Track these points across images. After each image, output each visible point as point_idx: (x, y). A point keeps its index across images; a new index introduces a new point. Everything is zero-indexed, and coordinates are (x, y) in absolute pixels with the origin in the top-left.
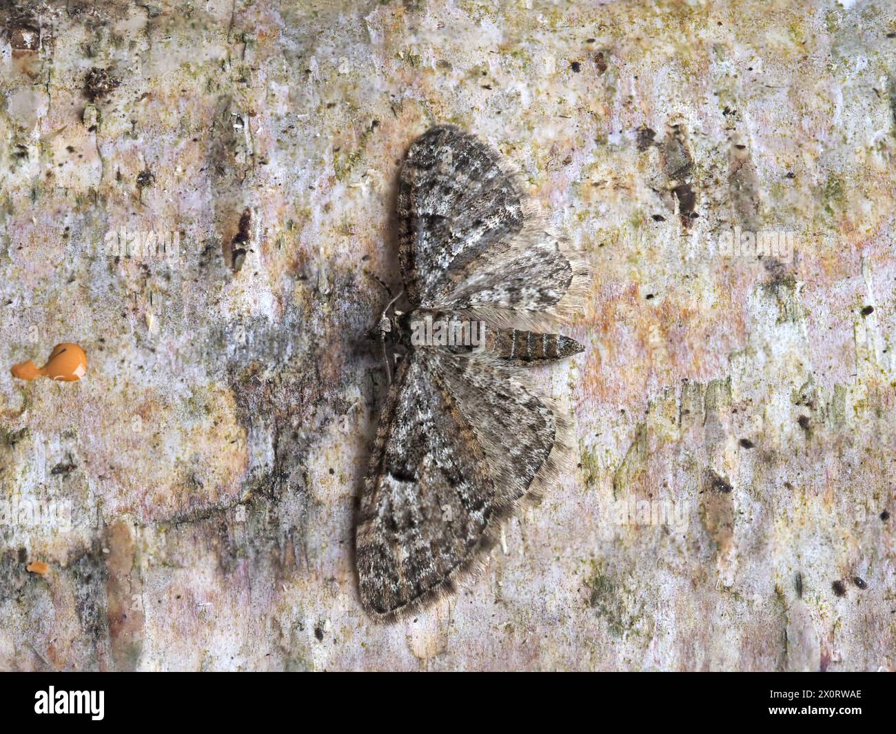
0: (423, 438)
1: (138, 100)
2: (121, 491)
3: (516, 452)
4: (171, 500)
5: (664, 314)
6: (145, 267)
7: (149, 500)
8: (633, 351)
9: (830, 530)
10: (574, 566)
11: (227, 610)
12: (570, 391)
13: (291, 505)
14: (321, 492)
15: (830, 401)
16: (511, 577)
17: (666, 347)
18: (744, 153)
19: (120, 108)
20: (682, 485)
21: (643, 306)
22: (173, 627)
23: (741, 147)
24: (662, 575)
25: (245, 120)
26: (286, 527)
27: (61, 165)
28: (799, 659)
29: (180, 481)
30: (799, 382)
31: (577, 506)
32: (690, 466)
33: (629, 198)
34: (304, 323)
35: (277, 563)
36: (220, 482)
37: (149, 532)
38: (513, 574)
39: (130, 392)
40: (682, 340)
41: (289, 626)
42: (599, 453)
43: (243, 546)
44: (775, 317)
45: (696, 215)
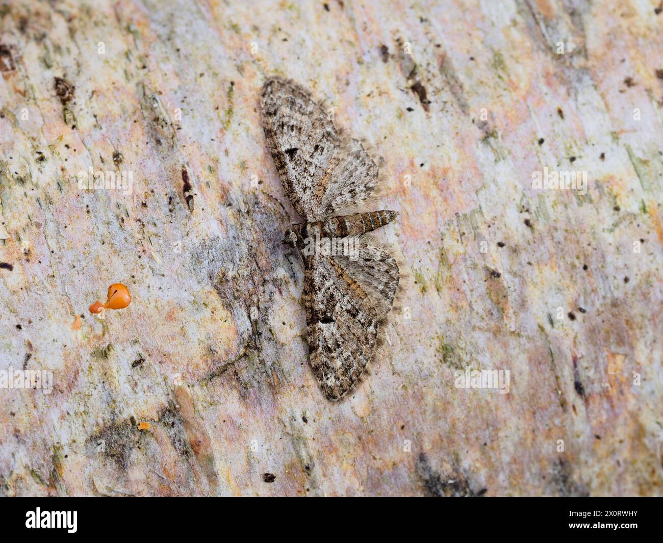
0: (332, 296)
1: (90, 98)
2: (174, 368)
3: (381, 287)
4: (203, 366)
5: (433, 175)
6: (140, 220)
7: (191, 369)
8: (424, 204)
9: (559, 284)
10: (429, 342)
11: (252, 420)
12: (397, 238)
13: (268, 350)
14: (282, 338)
15: (538, 205)
16: (397, 358)
17: (441, 195)
18: (441, 50)
19: (83, 107)
20: (473, 279)
21: (420, 172)
22: (226, 438)
23: (439, 46)
24: (477, 334)
25: (157, 98)
26: (269, 364)
27: (66, 160)
28: (561, 362)
29: (204, 353)
30: (518, 197)
31: (421, 307)
32: (475, 266)
33: (390, 100)
34: (240, 235)
35: (270, 385)
36: (226, 347)
37: (197, 388)
38: (398, 357)
39: (159, 306)
40: (448, 188)
41: (288, 420)
42: (424, 271)
43: (250, 381)
44: (493, 160)
45: (429, 102)
